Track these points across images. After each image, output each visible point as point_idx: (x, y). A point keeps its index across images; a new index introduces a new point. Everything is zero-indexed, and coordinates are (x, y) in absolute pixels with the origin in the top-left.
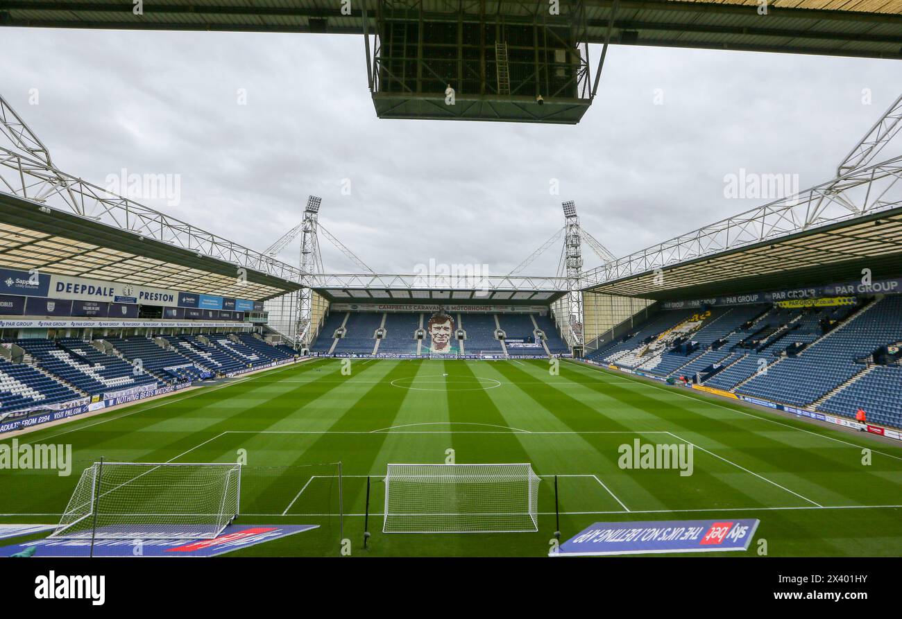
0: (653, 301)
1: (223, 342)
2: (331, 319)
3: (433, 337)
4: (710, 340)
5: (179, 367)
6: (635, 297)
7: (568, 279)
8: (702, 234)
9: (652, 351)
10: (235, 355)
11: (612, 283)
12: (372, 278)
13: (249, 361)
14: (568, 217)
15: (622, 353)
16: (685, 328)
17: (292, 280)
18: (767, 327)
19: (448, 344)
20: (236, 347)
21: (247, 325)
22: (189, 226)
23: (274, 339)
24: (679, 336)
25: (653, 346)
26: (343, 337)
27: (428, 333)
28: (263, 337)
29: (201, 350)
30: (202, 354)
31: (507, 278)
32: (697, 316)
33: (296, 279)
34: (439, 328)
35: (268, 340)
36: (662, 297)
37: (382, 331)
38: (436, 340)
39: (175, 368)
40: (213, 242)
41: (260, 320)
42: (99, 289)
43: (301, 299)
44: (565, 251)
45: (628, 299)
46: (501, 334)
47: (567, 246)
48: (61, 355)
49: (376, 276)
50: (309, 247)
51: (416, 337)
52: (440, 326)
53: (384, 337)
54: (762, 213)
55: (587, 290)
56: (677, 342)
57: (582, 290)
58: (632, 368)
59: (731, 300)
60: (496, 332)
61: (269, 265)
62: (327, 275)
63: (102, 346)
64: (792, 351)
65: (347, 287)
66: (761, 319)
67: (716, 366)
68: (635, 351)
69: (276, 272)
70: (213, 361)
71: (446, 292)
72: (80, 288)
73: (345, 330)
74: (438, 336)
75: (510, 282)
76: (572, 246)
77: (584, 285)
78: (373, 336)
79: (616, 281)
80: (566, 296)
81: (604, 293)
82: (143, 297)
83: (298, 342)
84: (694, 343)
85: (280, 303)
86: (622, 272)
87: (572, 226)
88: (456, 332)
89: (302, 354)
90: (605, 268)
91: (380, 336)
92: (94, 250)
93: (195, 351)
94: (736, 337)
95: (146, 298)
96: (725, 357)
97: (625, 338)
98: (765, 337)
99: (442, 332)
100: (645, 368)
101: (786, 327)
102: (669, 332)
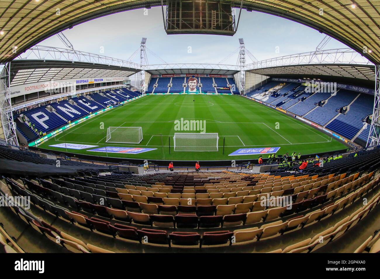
0: (269, 77)
1: (118, 92)
2: (152, 81)
3: (190, 86)
4: (283, 93)
5: (108, 102)
6: (263, 75)
7: (240, 66)
8: (283, 58)
9: (266, 95)
10: (122, 96)
11: (255, 70)
12: (166, 65)
13: (126, 98)
14: (241, 44)
15: (257, 94)
16: (277, 88)
17: (138, 68)
18: (299, 91)
19: (195, 88)
20: (122, 93)
21: (124, 86)
22: (106, 57)
23: (133, 89)
24: (275, 90)
25: (267, 93)
26: (157, 87)
27: (188, 84)
28: (130, 89)
29: (112, 95)
30: (113, 97)
31: (218, 65)
32: (281, 84)
33: (139, 68)
34: (192, 83)
35: (132, 90)
36: (272, 76)
37: (171, 84)
38: (191, 87)
39: (107, 102)
40: (113, 60)
41: (128, 83)
42: (85, 81)
43: (141, 74)
44: (239, 56)
45: (261, 75)
46: (215, 85)
47: (241, 54)
48: (80, 101)
49: (168, 64)
50: (143, 56)
51: (183, 86)
52: (192, 82)
53: (171, 86)
54: (299, 56)
55: (247, 71)
56: (274, 92)
57: (245, 71)
58: (259, 100)
59: (291, 80)
60: (213, 84)
61: (130, 64)
62: (150, 65)
63: (88, 97)
64: (303, 99)
65: (157, 69)
66: (298, 88)
67: (283, 102)
68: (261, 94)
69: (132, 67)
70: (116, 99)
71: (195, 70)
72: (81, 81)
73: (157, 85)
74: (192, 86)
75: (219, 66)
76: (242, 54)
77: (246, 69)
78: (167, 86)
79: (257, 69)
80: (239, 73)
81: (253, 73)
82: (95, 81)
83: (141, 89)
84: (279, 93)
85: (134, 77)
86: (259, 66)
87: (242, 47)
88: (198, 84)
89: (143, 94)
90: (253, 64)
91: (170, 86)
92: (83, 70)
93: (111, 96)
94: (290, 93)
95: (96, 81)
96: (287, 99)
97: (259, 89)
98: (297, 94)
99: (193, 84)
100: (263, 100)
101: (303, 92)
102: (272, 89)
